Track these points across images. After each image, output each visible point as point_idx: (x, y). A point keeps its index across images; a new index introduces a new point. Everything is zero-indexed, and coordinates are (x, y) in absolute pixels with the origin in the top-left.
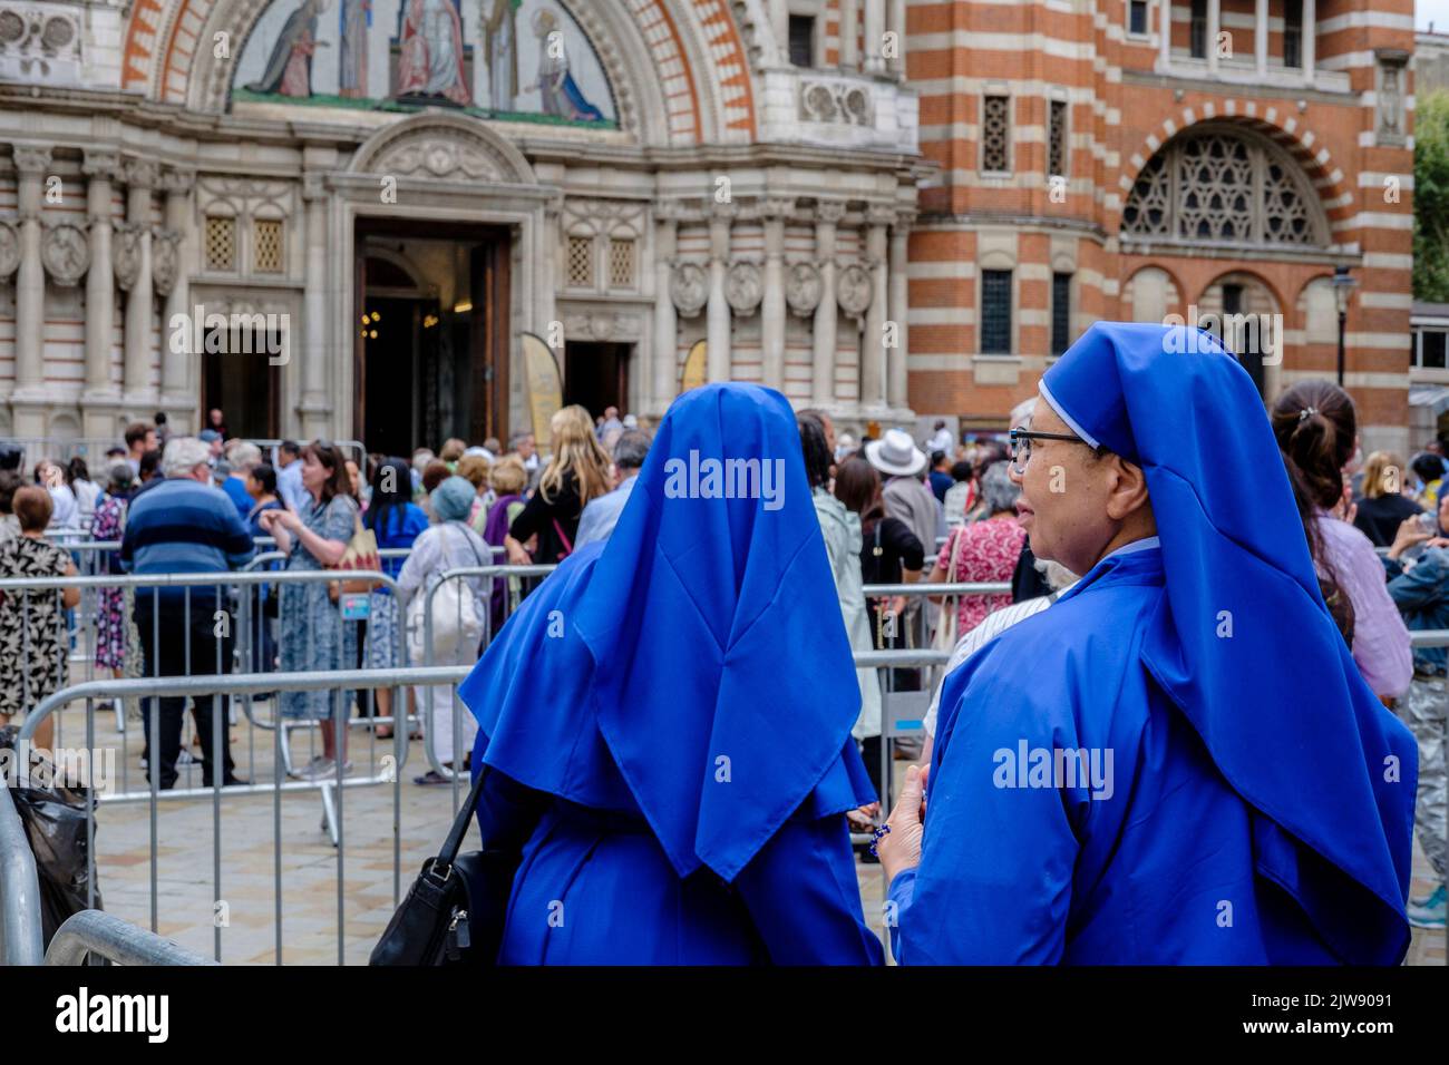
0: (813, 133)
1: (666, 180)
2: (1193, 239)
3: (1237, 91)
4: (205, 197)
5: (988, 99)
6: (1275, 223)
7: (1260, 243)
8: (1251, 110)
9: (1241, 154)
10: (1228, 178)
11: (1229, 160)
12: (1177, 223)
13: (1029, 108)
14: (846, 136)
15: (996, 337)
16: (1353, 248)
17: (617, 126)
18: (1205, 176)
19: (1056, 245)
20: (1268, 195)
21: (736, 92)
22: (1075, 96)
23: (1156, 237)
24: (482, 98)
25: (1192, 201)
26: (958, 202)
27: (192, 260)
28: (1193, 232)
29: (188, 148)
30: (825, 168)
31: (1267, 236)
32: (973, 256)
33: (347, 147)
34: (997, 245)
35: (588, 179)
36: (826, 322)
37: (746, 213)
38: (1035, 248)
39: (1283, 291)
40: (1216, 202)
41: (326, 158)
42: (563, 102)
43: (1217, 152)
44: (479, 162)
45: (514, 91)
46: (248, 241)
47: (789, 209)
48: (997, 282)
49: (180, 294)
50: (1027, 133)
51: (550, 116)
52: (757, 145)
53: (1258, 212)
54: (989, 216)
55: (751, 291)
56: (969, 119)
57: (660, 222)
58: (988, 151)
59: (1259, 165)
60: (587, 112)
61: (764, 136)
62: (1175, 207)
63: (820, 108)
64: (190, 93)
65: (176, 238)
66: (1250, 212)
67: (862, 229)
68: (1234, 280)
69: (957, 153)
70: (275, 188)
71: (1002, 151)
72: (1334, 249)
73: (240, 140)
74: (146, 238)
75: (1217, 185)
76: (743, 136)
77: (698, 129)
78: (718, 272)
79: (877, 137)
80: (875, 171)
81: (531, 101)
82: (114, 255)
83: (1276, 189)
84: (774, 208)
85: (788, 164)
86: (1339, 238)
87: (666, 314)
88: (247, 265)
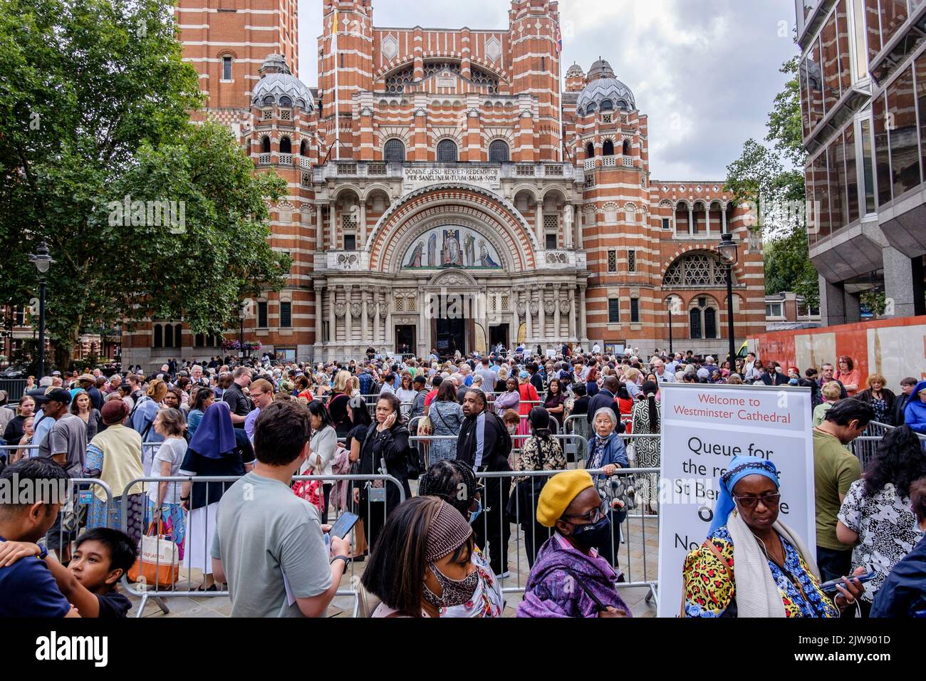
0: (550, 266)
1: (514, 281)
2: (690, 285)
3: (699, 242)
4: (395, 293)
5: (609, 252)
6: (718, 279)
7: (713, 285)
8: (705, 247)
9: (705, 259)
10: (701, 266)
11: (701, 261)
12: (684, 281)
13: (622, 254)
14: (560, 266)
15: (614, 317)
16: (744, 285)
17: (502, 268)
18: (693, 267)
19: (631, 291)
20: (715, 271)
21: (530, 257)
22: (637, 249)
23: (677, 285)
24: (465, 264)
25: (689, 274)
26: (601, 281)
27: (392, 308)
28: (690, 283)
29: (390, 282)
30: (554, 275)
31: (715, 283)
32: (606, 295)
33: (428, 279)
34: (613, 292)
35: (494, 282)
36: (557, 316)
37: (534, 288)
38: (625, 292)
39: (719, 299)
40: (697, 274)
41: (424, 282)
42: (487, 263)
43: (697, 259)
44: (463, 280)
45: (474, 261)
46: (406, 303)
47: (544, 287)
48: (613, 303)
49: (389, 318)
50: (621, 260)
51: (483, 266)
52: (535, 271)
53: (712, 275)
54: (611, 284)
55: (535, 309)
56: (603, 258)
57: (514, 292)
58: (610, 266)
59: (712, 263)
60: (494, 265)
61: (537, 268)
62: (683, 276)
63: (552, 259)
64: (389, 269)
65: (386, 304)
66: (709, 276)
67: (568, 291)
68: (702, 296)
69: (601, 268)
70: (412, 290)
71: (615, 266)
72: (738, 285)
73: (403, 279)
74: (378, 305)
75: (697, 269)
76: (532, 268)
77: (521, 267)
78: (528, 304)
79: (570, 266)
80: (569, 275)
81: (478, 263)
82: (368, 309)
83: (718, 269)
84: (540, 287)
85: (543, 275)
86: (740, 282)
87: (516, 316)
88: (406, 309)
